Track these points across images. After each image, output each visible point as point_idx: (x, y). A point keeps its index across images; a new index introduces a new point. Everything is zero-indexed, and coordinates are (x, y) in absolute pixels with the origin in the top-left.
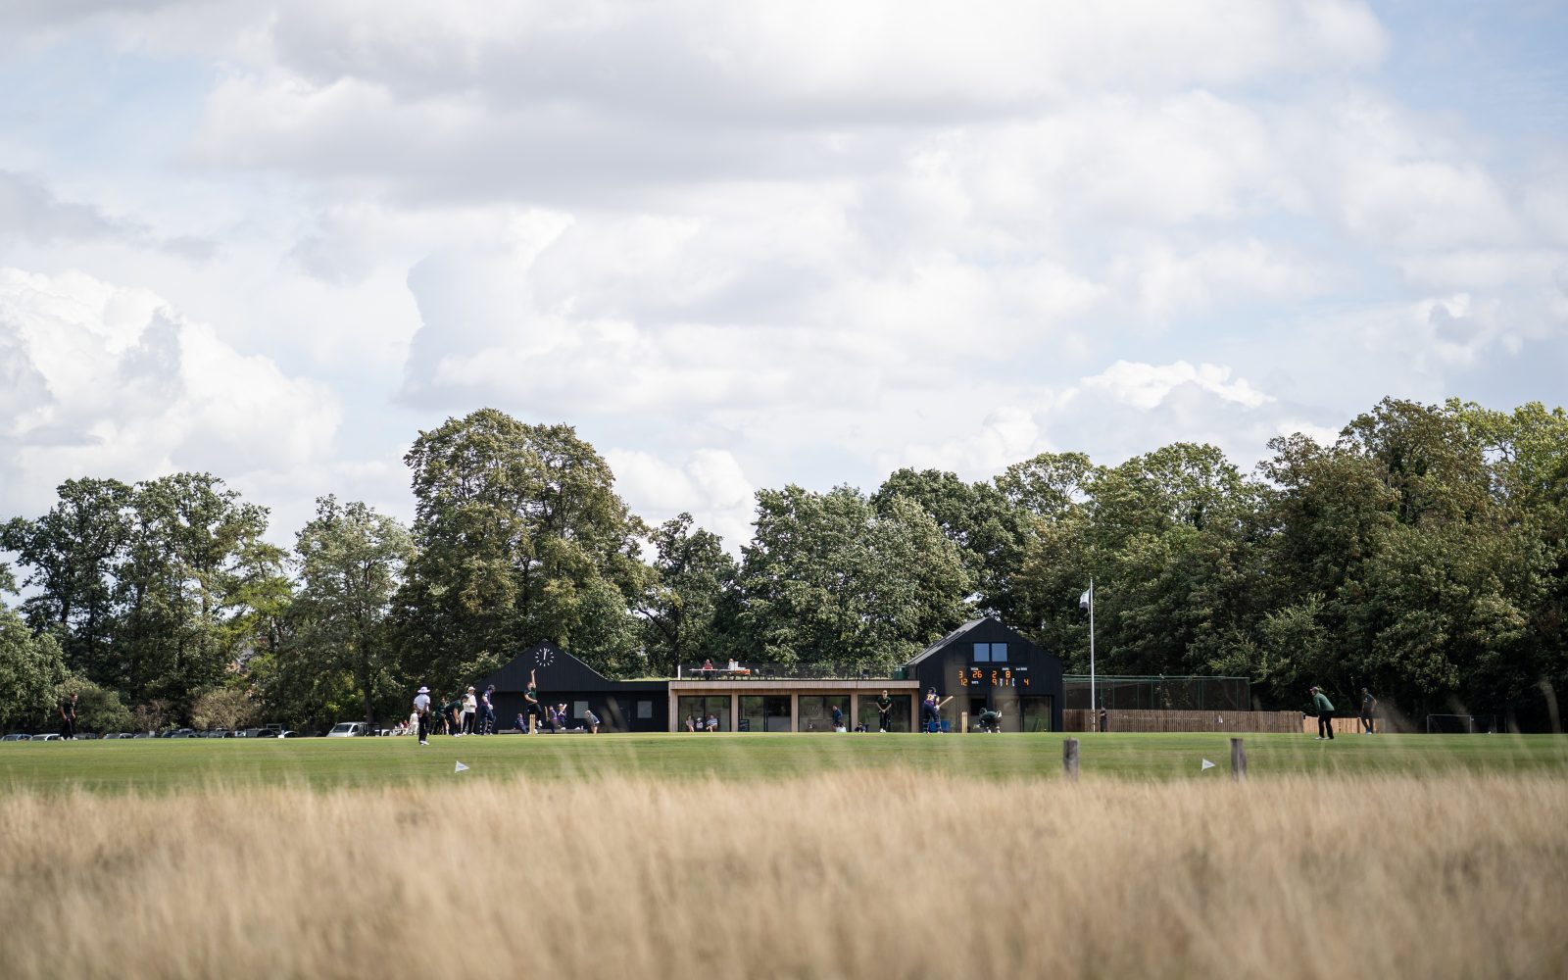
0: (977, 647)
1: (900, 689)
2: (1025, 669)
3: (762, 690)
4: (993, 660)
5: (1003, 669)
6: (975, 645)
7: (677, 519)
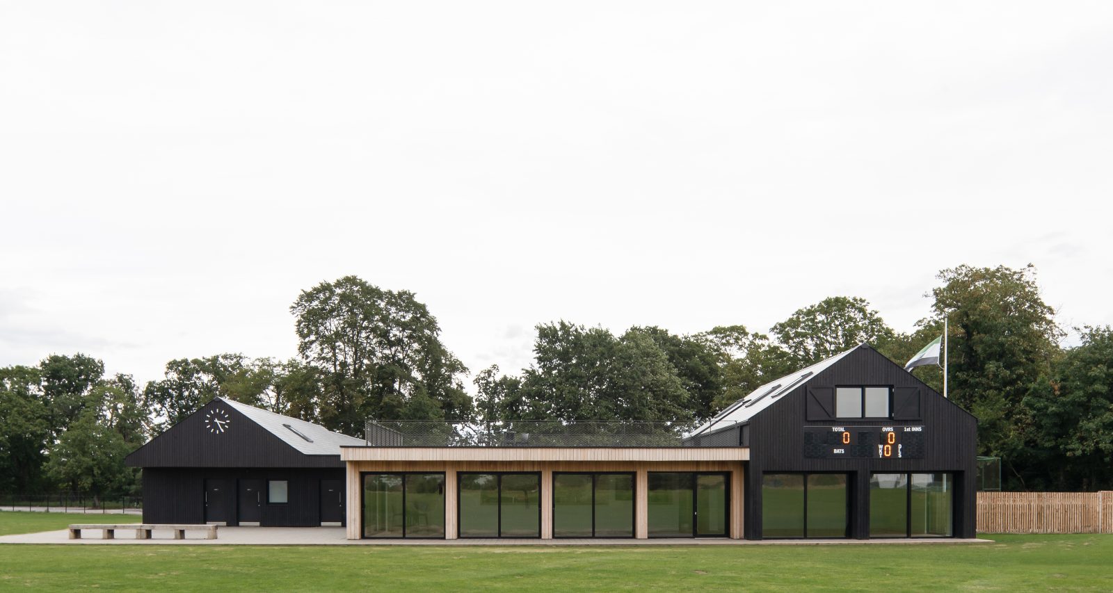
0: (841, 393)
1: (714, 463)
2: (918, 429)
3: (495, 463)
4: (867, 415)
5: (884, 429)
6: (839, 390)
7: (489, 369)
